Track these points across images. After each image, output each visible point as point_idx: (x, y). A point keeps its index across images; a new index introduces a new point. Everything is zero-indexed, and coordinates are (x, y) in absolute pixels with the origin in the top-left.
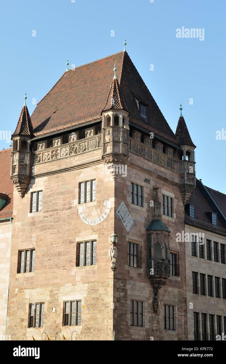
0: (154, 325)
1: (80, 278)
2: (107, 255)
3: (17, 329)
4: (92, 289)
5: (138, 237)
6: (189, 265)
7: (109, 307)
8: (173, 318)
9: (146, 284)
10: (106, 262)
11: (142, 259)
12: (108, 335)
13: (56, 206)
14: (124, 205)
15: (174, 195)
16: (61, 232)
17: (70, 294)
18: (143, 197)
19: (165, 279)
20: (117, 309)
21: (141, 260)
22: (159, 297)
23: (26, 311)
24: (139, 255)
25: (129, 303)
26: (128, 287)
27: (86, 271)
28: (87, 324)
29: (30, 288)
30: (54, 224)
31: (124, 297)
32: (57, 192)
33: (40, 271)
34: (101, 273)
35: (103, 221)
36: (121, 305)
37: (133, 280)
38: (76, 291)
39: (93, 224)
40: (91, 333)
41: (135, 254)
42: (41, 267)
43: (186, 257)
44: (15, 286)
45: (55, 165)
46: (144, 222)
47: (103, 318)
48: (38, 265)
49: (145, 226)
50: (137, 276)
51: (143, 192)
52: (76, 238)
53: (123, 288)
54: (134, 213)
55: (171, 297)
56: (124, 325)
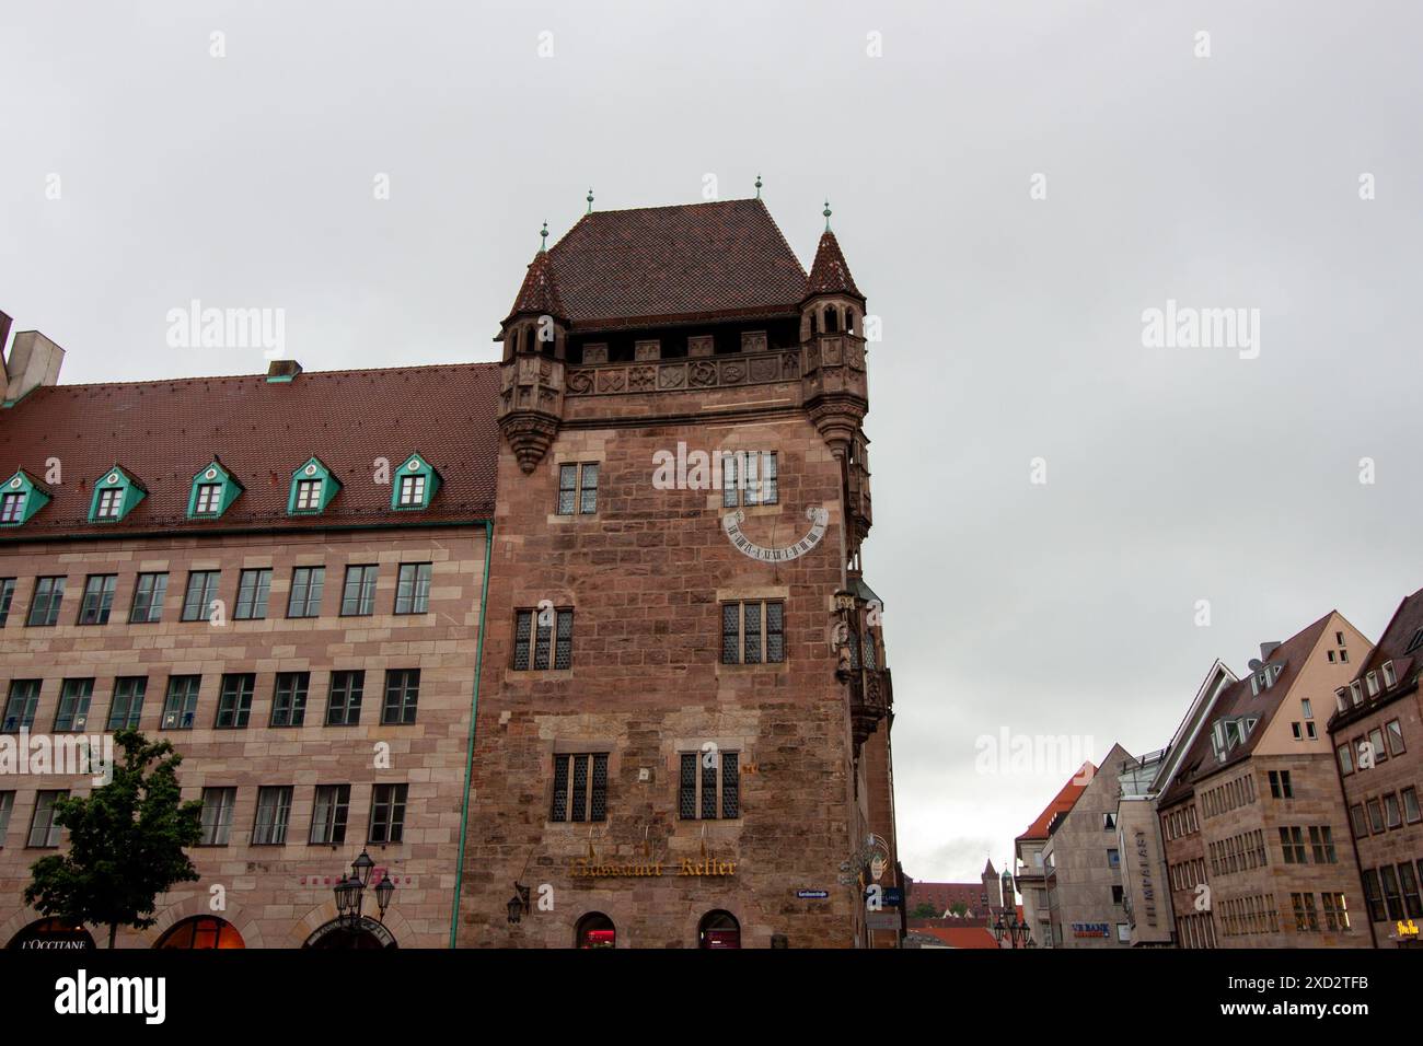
1: (733, 694)
2: (820, 641)
3: (507, 823)
4: (774, 723)
10: (817, 656)
13: (646, 505)
16: (666, 573)
17: (702, 733)
23: (541, 774)
27: (754, 676)
28: (760, 816)
29: (554, 712)
33: (594, 669)
34: (803, 684)
35: (806, 554)
38: (721, 727)
40: (774, 840)
42: (595, 658)
44: (502, 705)
45: (643, 405)
52: (716, 590)
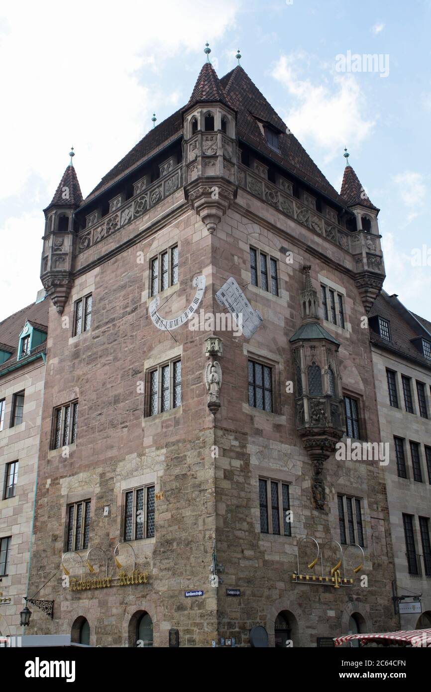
0: (318, 534)
1: (151, 439)
2: (200, 383)
3: (46, 556)
4: (173, 457)
5: (271, 351)
6: (385, 423)
7: (206, 490)
8: (360, 523)
9: (295, 447)
11: (282, 397)
12: (206, 552)
13: (112, 313)
14: (236, 285)
15: (344, 289)
16: (121, 358)
17: (135, 473)
18: (278, 280)
19: (334, 437)
20: (226, 495)
21: (280, 398)
22: (326, 478)
23: (61, 520)
24: (275, 388)
25: (255, 484)
26: (251, 449)
27: (163, 422)
28: (165, 533)
29: (68, 475)
30: (107, 346)
31: (241, 471)
32: (115, 287)
33: (85, 440)
34: (190, 421)
36: (234, 486)
37: (262, 436)
38: (145, 467)
39: (174, 328)
40: (172, 551)
41: (267, 385)
42: (86, 431)
43: (379, 407)
44: (47, 475)
45: (112, 242)
46: (283, 324)
47: (196, 515)
48: (82, 428)
49: (286, 334)
50: (272, 430)
51: (278, 271)
52: (144, 362)
53: (238, 450)
54: (259, 305)
55: (352, 480)
56: (243, 530)
